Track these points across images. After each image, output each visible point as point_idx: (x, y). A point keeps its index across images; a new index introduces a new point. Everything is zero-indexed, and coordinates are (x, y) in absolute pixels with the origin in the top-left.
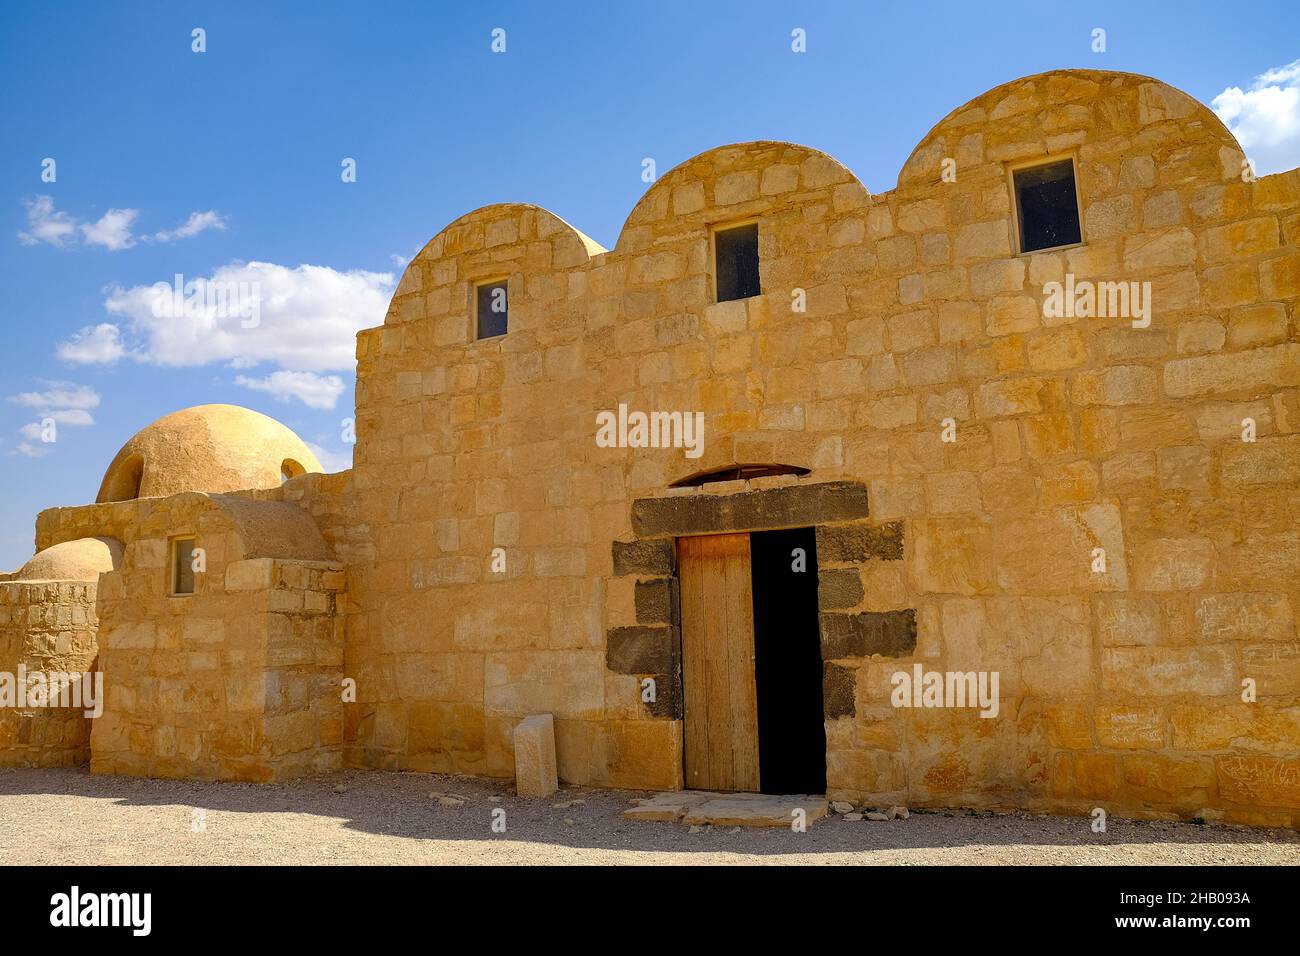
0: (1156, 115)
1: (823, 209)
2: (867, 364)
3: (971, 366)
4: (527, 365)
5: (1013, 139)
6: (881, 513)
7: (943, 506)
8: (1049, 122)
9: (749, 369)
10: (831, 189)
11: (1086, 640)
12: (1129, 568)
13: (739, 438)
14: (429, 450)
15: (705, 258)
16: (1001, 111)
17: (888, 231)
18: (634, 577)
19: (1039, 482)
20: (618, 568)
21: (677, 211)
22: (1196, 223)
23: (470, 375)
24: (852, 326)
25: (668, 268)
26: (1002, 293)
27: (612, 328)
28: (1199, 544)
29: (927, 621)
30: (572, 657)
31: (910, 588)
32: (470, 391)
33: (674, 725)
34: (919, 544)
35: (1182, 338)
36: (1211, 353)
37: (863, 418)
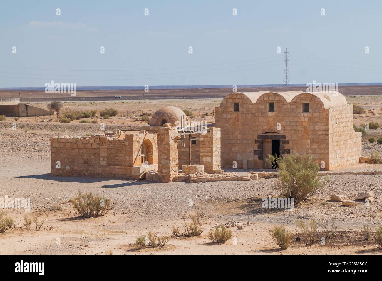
0: (317, 101)
1: (282, 103)
2: (286, 122)
3: (298, 124)
4: (243, 116)
5: (303, 100)
6: (287, 139)
7: (293, 139)
8: (307, 99)
9: (273, 121)
10: (283, 101)
11: (306, 153)
12: (311, 146)
13: (271, 129)
14: (228, 125)
15: (268, 106)
16: (302, 96)
17: (290, 107)
18: (258, 144)
19: (303, 137)
20: (255, 143)
21: (265, 99)
22: (319, 113)
23: (234, 116)
24: (285, 118)
25: (263, 107)
26: (301, 116)
27: (255, 113)
28: (317, 144)
29: (291, 150)
30: (249, 153)
31: (290, 147)
32: (234, 118)
33: (262, 161)
34: (291, 142)
35: (317, 124)
36: (319, 126)
37: (286, 128)
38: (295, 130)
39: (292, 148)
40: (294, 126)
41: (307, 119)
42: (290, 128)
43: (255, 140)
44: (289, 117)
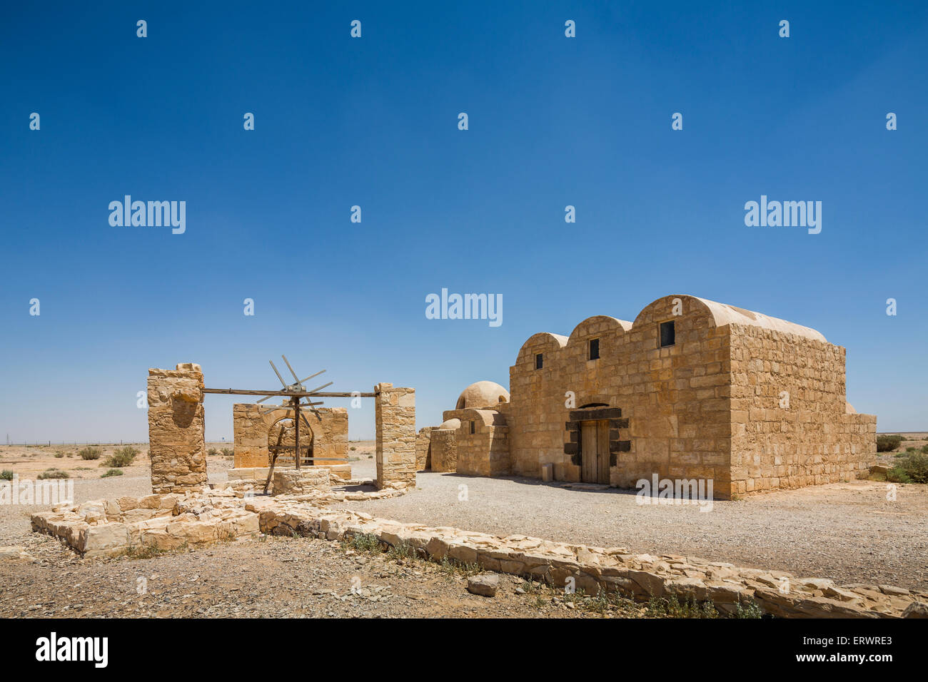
0: (694, 309)
1: (614, 335)
2: (622, 377)
3: (646, 378)
4: (547, 376)
5: (659, 316)
6: (624, 416)
7: (638, 415)
9: (596, 378)
10: (616, 329)
11: (667, 449)
12: (679, 432)
13: (594, 396)
14: (526, 398)
15: (587, 348)
16: (657, 307)
17: (629, 341)
18: (570, 431)
19: (660, 409)
20: (567, 429)
21: (581, 335)
22: (701, 340)
23: (535, 379)
24: (620, 367)
25: (578, 351)
26: (654, 359)
27: (565, 367)
28: (695, 426)
29: (633, 443)
30: (557, 450)
31: (630, 435)
32: (534, 383)
33: (578, 467)
34: (632, 424)
35: (695, 372)
36: (702, 376)
37: (621, 392)
38: (641, 394)
39: (635, 438)
40: (638, 384)
41: (668, 363)
42: (630, 391)
43: (567, 422)
44: (629, 363)
